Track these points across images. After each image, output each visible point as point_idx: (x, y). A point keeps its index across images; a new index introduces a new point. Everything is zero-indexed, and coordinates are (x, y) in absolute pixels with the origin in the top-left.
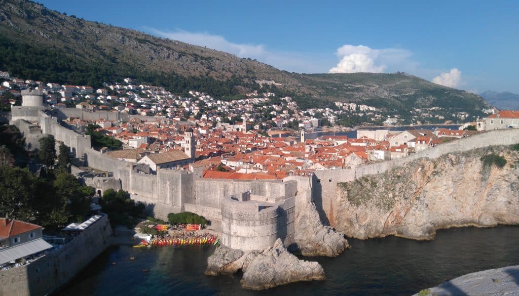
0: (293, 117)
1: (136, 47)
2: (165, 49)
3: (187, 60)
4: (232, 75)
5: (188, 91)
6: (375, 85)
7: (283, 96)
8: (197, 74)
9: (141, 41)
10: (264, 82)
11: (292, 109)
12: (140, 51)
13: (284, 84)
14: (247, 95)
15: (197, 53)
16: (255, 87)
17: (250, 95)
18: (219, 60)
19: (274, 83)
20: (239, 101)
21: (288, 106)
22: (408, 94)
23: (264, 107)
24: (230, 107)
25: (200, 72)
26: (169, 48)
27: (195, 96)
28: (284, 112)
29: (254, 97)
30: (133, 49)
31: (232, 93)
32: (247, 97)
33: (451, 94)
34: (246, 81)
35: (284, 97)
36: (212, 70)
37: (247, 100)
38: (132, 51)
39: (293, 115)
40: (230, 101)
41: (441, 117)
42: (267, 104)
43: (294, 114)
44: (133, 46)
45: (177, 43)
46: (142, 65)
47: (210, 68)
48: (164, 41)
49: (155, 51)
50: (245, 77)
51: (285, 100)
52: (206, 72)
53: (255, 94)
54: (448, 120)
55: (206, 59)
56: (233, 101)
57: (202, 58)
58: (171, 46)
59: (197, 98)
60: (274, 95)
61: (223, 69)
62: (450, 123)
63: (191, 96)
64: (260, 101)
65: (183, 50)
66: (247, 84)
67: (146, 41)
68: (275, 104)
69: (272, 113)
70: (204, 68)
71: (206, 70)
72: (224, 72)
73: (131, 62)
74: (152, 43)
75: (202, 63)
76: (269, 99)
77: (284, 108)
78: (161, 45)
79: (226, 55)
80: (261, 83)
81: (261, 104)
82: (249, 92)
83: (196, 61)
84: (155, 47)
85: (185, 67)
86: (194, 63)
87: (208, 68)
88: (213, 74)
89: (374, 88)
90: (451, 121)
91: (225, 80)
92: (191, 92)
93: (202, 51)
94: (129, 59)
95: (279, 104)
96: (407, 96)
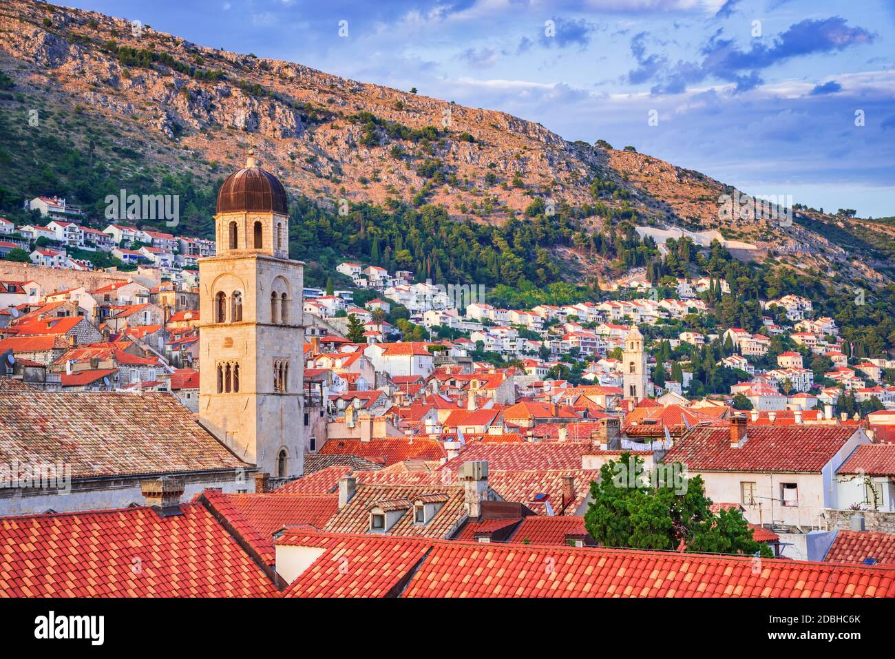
0: (832, 384)
1: (106, 82)
2: (236, 92)
3: (334, 139)
4: (528, 202)
5: (332, 264)
7: (771, 291)
8: (377, 197)
9: (132, 59)
10: (675, 233)
11: (819, 350)
12: (125, 98)
13: (767, 245)
14: (603, 287)
15: (377, 114)
16: (639, 255)
17: (614, 288)
18: (471, 140)
19: (721, 240)
20: (570, 310)
21: (796, 338)
23: (683, 336)
24: (525, 333)
25: (390, 189)
26: (253, 91)
27: (364, 282)
28: (783, 360)
29: (630, 295)
30: (95, 88)
31: (531, 276)
32: (600, 297)
34: (596, 224)
35: (777, 297)
36: (444, 181)
37: (605, 306)
38: (88, 95)
39: (833, 376)
40: (523, 307)
42: (694, 323)
43: (835, 371)
44: (95, 79)
45: (290, 73)
46: (129, 154)
47: (436, 174)
48: (236, 65)
49: (192, 100)
50: (590, 212)
51: (781, 310)
52: (413, 191)
53: (637, 280)
55: (416, 137)
56: (541, 311)
57: (399, 133)
58: (266, 82)
59: (373, 295)
60: (725, 288)
61: (491, 180)
63: (346, 282)
64: (661, 309)
65: (315, 99)
66: (599, 240)
67: (155, 58)
68: (737, 325)
69: (728, 362)
70: (407, 173)
71: (418, 183)
72: (496, 191)
73: (79, 141)
74: (180, 68)
75: (398, 154)
76: (701, 305)
77: (785, 345)
78: (221, 77)
79: (505, 125)
80: (662, 236)
81: (671, 327)
82: (610, 274)
83: (372, 143)
84: (193, 84)
85: (327, 169)
86: (363, 152)
87: (426, 173)
88: (446, 199)
91: (500, 222)
92: (345, 269)
93: (400, 106)
94: (69, 127)
95: (755, 328)
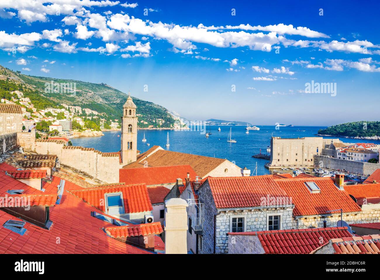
6: (91, 91)
22: (115, 102)
33: (147, 105)
41: (146, 123)
54: (150, 125)
62: (152, 128)
89: (90, 94)
90: (152, 126)
96: (115, 104)
